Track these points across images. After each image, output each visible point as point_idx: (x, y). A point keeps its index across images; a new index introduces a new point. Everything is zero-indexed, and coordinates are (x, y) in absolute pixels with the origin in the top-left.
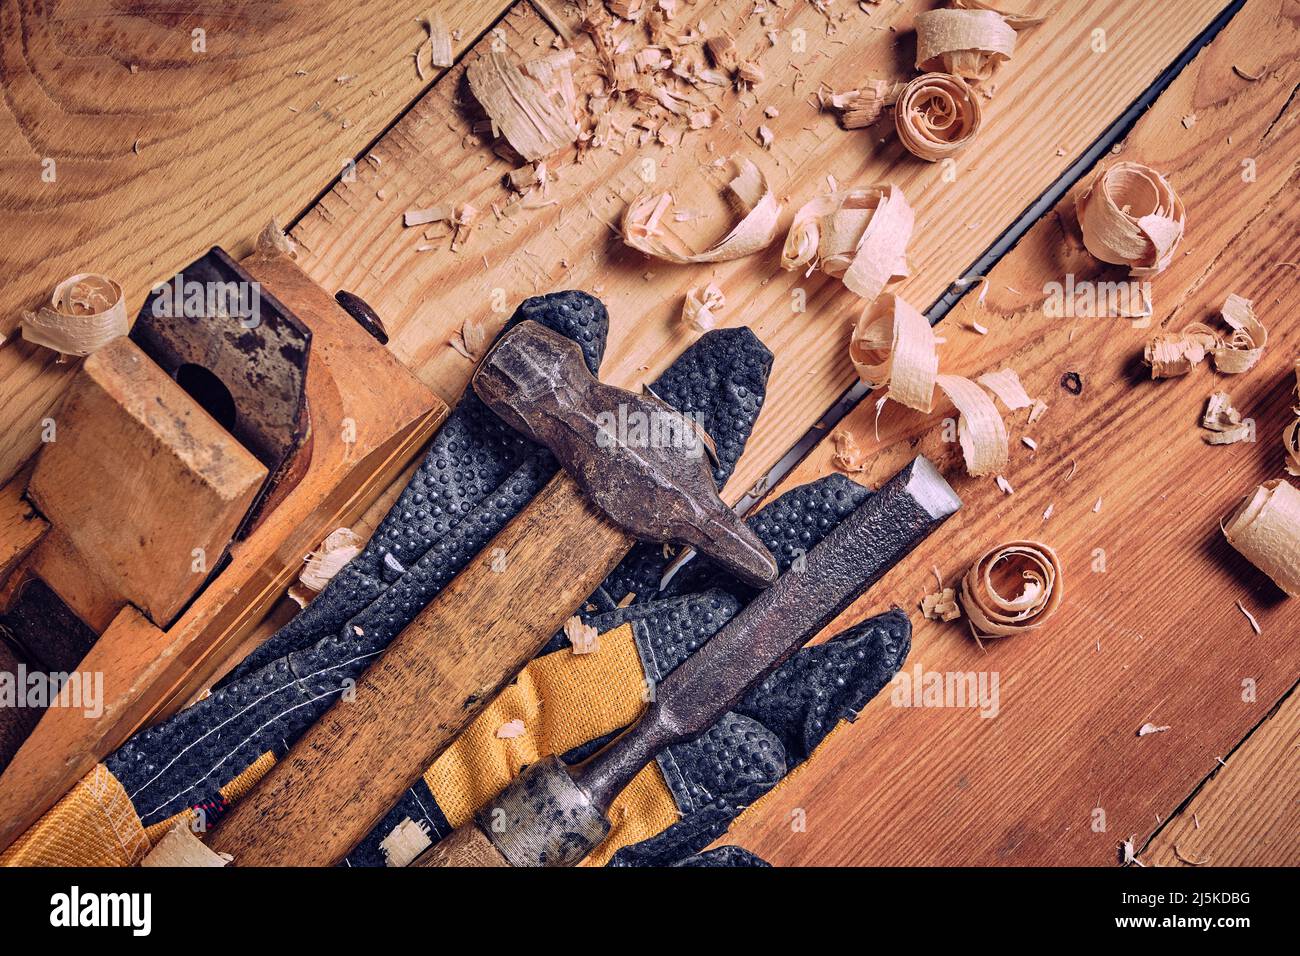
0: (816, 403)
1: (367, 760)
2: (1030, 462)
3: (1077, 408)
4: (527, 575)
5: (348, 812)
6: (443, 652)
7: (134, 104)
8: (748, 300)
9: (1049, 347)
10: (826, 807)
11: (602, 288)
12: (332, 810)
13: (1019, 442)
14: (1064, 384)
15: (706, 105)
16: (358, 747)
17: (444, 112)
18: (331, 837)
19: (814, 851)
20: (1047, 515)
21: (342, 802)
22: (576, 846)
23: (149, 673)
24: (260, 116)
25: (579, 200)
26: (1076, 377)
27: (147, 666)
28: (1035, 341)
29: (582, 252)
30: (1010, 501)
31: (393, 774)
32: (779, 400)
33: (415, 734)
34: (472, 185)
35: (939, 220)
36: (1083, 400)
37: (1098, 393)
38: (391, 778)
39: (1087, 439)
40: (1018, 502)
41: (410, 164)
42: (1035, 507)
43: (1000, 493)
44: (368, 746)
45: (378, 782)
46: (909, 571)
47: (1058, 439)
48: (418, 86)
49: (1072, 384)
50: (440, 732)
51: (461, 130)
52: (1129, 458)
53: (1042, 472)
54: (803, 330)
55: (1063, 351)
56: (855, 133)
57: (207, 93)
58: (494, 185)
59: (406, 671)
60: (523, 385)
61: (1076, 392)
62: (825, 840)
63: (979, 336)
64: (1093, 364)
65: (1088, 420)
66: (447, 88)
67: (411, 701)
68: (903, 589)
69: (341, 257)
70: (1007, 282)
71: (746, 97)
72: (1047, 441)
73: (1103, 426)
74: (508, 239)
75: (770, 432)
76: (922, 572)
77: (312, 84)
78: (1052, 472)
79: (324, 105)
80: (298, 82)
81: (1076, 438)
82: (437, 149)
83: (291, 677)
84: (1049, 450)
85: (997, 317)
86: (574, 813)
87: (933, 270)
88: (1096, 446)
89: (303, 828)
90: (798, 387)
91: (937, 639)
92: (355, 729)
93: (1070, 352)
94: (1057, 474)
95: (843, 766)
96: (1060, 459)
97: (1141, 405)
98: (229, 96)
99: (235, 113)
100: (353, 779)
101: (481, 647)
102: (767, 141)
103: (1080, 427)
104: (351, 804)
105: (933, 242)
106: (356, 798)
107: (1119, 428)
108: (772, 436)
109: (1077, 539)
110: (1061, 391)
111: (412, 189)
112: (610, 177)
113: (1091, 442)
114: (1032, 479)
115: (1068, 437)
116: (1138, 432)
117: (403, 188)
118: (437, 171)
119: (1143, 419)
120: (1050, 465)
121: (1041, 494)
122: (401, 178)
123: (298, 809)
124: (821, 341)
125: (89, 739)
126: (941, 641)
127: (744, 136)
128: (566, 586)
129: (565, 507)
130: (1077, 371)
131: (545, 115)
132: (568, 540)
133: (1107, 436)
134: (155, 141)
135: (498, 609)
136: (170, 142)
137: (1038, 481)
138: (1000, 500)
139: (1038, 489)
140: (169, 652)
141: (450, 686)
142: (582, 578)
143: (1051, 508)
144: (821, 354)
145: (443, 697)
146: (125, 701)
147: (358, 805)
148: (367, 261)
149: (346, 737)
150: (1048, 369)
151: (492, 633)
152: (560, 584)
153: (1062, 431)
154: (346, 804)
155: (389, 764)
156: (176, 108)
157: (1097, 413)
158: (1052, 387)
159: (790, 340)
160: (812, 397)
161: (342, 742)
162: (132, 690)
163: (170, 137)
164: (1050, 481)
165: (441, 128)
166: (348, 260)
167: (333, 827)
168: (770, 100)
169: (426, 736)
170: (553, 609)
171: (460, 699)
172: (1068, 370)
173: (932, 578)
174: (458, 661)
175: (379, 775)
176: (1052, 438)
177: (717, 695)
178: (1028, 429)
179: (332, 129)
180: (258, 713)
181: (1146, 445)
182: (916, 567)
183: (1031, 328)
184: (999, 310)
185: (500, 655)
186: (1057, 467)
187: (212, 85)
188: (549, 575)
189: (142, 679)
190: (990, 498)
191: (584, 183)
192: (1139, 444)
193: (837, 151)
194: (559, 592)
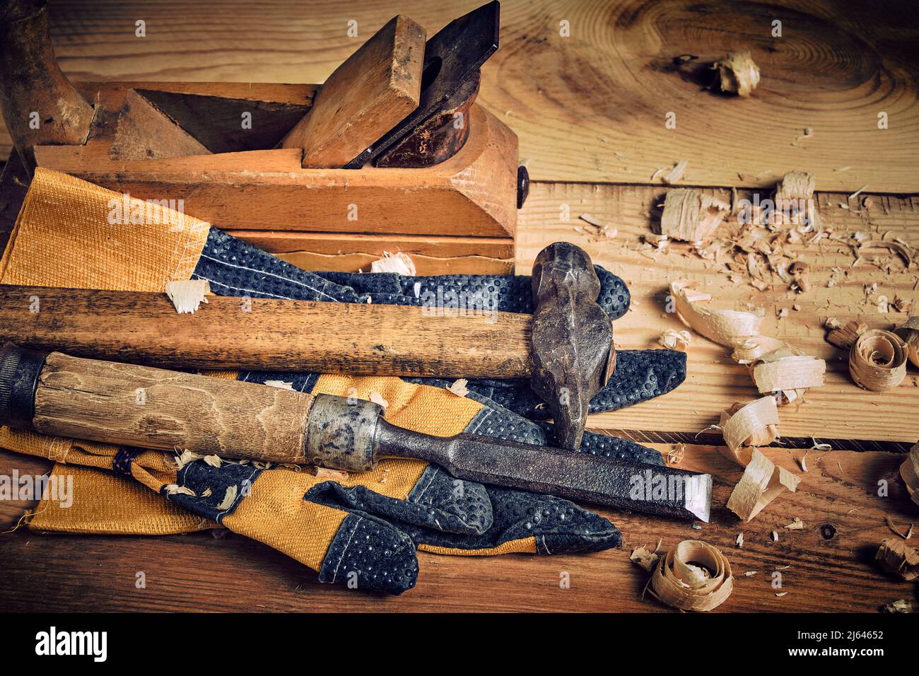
0: (684, 426)
1: (308, 325)
2: (766, 545)
3: (819, 543)
4: (466, 328)
5: (274, 335)
6: (394, 320)
7: (525, 102)
8: (700, 362)
9: (833, 506)
10: (477, 589)
11: (637, 303)
12: (269, 329)
13: (769, 531)
14: (823, 528)
15: (769, 281)
16: (311, 318)
17: (647, 197)
18: (254, 337)
19: (447, 602)
20: (748, 574)
21: (277, 329)
22: (346, 439)
23: (276, 174)
24: (569, 141)
25: (667, 268)
26: (833, 531)
27: (279, 172)
28: (827, 498)
29: (646, 285)
30: (735, 551)
31: (311, 341)
32: (667, 409)
33: (340, 336)
34: (627, 227)
35: (833, 409)
36: (826, 544)
37: (838, 548)
38: (307, 342)
39: (809, 562)
40: (739, 555)
41: (609, 202)
42: (745, 565)
43: (733, 543)
44: (315, 321)
45: (300, 337)
46: (646, 533)
47: (793, 548)
48: (647, 181)
49: (827, 532)
50: (351, 346)
51: (646, 208)
52: (823, 590)
53: (767, 554)
54: (712, 394)
55: (839, 514)
56: (830, 346)
57: (558, 119)
58: (636, 235)
59: (369, 313)
60: (557, 260)
61: (826, 537)
62: (458, 603)
63: (800, 471)
64: (849, 534)
65: (818, 554)
66: (658, 192)
67: (356, 324)
68: (633, 537)
69: (539, 206)
70: (841, 461)
71: (791, 295)
72: (785, 544)
73: (824, 564)
74: (619, 256)
75: (647, 417)
76: (652, 539)
77: (604, 147)
78: (773, 559)
79: (599, 157)
80: (599, 143)
81: (803, 556)
82: (627, 205)
83: (320, 288)
84: (782, 548)
85: (819, 471)
86: (364, 421)
87: (806, 425)
88: (810, 569)
89: (248, 323)
90: (682, 412)
91: (624, 572)
92: (319, 312)
93: (842, 518)
94: (775, 562)
95: (508, 580)
96: (783, 557)
97: (856, 573)
98: (566, 126)
99: (560, 133)
100: (294, 326)
101: (411, 333)
102: (782, 314)
103: (810, 553)
104: (279, 334)
105: (820, 415)
106: (284, 334)
107: (832, 572)
108: (646, 419)
109: (752, 598)
110: (818, 530)
111: (599, 209)
112: (691, 272)
113: (809, 565)
114: (758, 552)
115: (799, 552)
116: (841, 583)
117: (597, 206)
118: (618, 212)
119: (850, 580)
120: (775, 555)
121: (756, 563)
122: (599, 202)
123: (256, 315)
124: (715, 405)
125: (223, 176)
126: (625, 576)
127: (773, 307)
128: (478, 347)
129: (516, 322)
130: (837, 529)
131: (689, 217)
132: (501, 333)
133: (822, 571)
134: (517, 117)
135: (438, 327)
136: (522, 122)
137: (760, 556)
138: (730, 546)
139: (757, 559)
140: (293, 175)
141: (379, 333)
142: (489, 352)
143: (753, 573)
144: (710, 410)
145: (371, 334)
146: (254, 176)
147: (281, 337)
148: (547, 216)
149: (312, 311)
150: (823, 515)
151: (422, 333)
152: (477, 343)
153: (798, 546)
154: (277, 332)
155: (314, 336)
156: (539, 115)
157: (827, 556)
158: (815, 524)
159: (702, 393)
160: (684, 421)
161: (308, 311)
162: (262, 175)
163: (525, 121)
164: (767, 561)
165: (639, 201)
166: (541, 210)
167: (260, 335)
168: (801, 303)
169: (343, 341)
170: (460, 350)
171: (377, 342)
172: (832, 524)
173: (654, 546)
174: (395, 328)
175: (305, 335)
176: (790, 545)
177: (488, 464)
178: (782, 530)
179: (593, 166)
180: (290, 288)
181: (839, 592)
182: (652, 534)
183: (833, 490)
184: (824, 469)
185: (415, 343)
186: (778, 560)
187: (564, 118)
188: (476, 336)
189: (271, 174)
190: (726, 541)
191: (677, 265)
192: (836, 589)
193: (813, 345)
194: (472, 346)
